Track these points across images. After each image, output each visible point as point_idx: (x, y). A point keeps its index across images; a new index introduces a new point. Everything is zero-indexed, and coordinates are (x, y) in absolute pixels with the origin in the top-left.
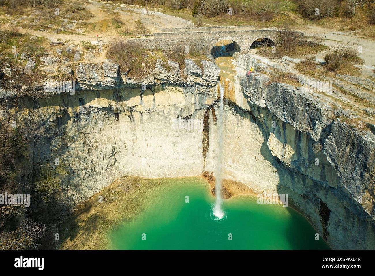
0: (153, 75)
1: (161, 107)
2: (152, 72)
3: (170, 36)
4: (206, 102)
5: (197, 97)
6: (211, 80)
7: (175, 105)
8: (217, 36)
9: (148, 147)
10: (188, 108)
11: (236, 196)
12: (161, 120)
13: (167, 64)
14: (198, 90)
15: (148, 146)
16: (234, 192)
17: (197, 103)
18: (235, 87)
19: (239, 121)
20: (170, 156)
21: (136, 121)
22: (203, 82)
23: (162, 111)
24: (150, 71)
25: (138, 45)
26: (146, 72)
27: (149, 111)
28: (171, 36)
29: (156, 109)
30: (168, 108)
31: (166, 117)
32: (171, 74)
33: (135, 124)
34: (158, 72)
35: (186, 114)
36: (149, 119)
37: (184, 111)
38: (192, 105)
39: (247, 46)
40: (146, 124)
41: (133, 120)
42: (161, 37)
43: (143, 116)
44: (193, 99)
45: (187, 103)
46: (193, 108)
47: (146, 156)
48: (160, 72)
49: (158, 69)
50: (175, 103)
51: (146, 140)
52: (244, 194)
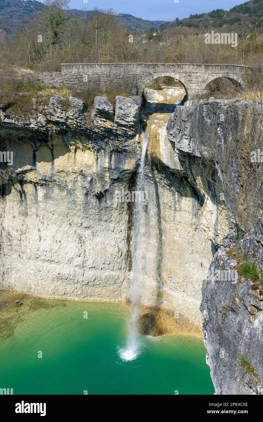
0: (45, 115)
1: (64, 174)
2: (44, 111)
3: (83, 68)
4: (126, 166)
5: (113, 158)
6: (126, 123)
7: (82, 171)
8: (151, 71)
9: (42, 241)
10: (101, 177)
11: (170, 334)
12: (63, 198)
13: (68, 100)
14: (112, 144)
15: (41, 239)
16: (168, 328)
17: (113, 167)
18: (159, 134)
19: (176, 199)
20: (72, 258)
21: (28, 200)
22: (115, 128)
23: (64, 182)
24: (41, 108)
25: (39, 80)
26: (36, 110)
27: (46, 181)
28: (85, 68)
29: (55, 178)
30: (72, 177)
31: (70, 193)
32: (70, 113)
33: (26, 204)
34: (52, 111)
35: (98, 188)
36: (47, 197)
37: (96, 183)
38: (106, 171)
39: (198, 88)
40: (42, 205)
41: (25, 198)
42: (70, 71)
43: (38, 191)
44: (107, 160)
45: (99, 169)
46: (108, 177)
47: (37, 256)
48: (54, 110)
49: (52, 106)
50: (82, 168)
51: (39, 230)
52: (185, 334)
